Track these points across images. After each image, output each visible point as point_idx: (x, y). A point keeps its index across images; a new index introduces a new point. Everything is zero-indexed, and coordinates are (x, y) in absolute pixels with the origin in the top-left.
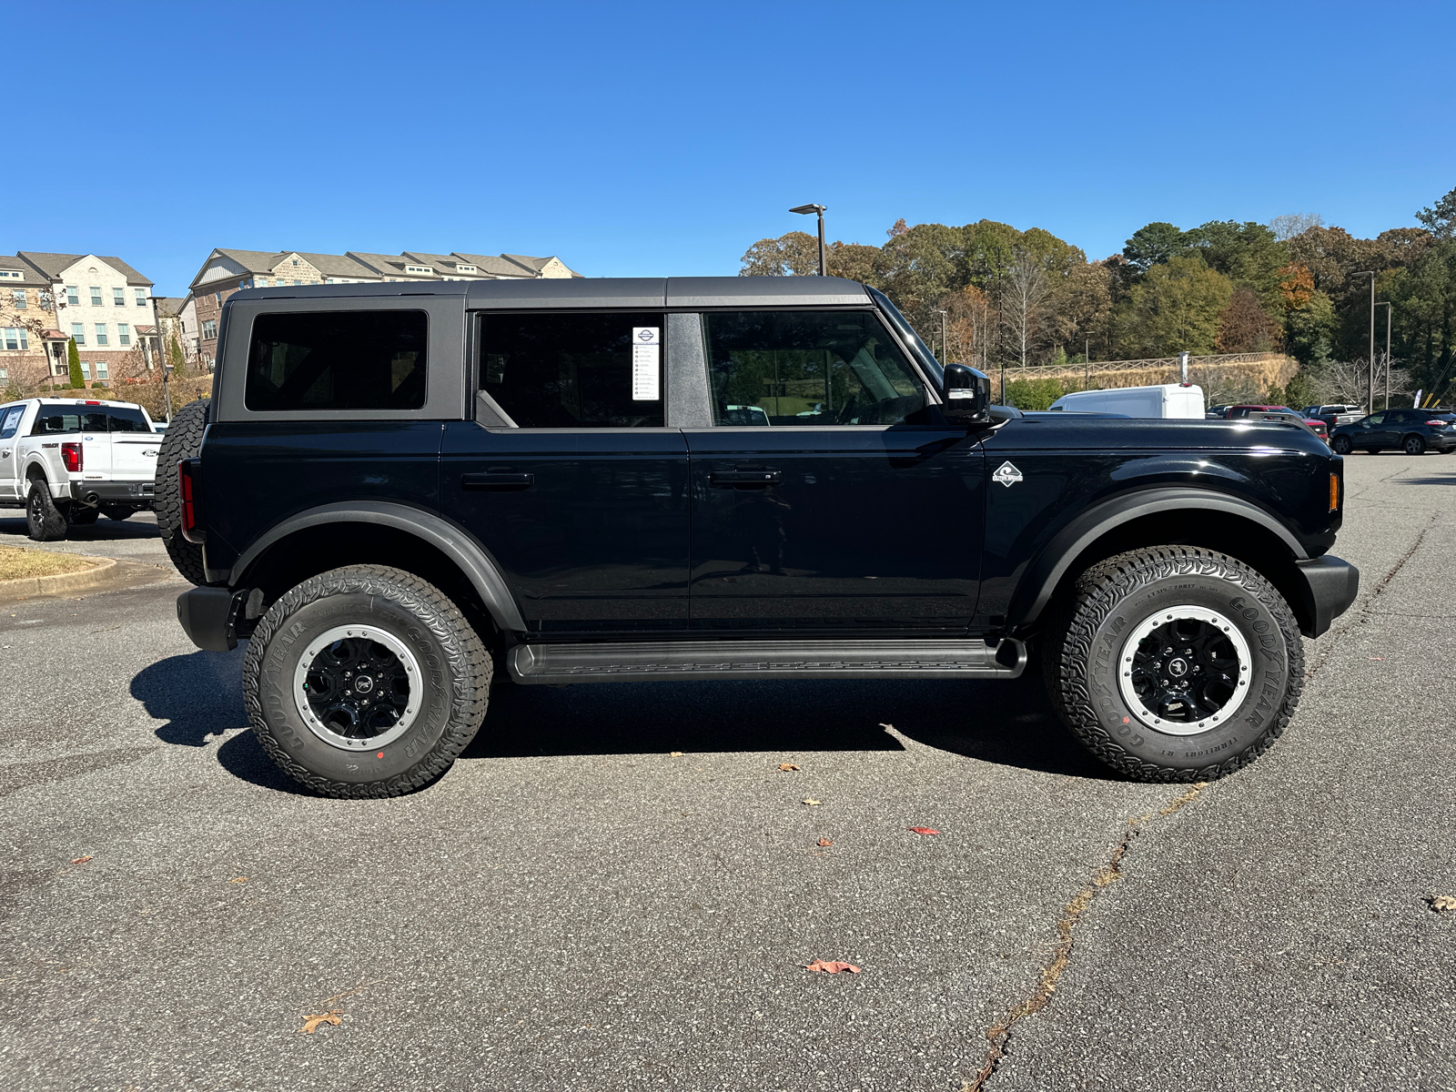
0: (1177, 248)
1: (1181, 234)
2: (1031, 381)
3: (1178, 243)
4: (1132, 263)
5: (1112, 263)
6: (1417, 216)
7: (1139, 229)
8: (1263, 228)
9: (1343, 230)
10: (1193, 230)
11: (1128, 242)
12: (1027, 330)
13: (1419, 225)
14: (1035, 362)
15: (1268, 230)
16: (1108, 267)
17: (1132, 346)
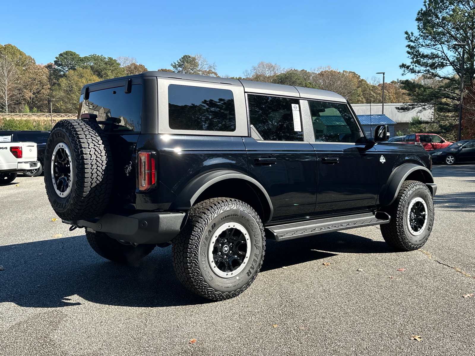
0: (80, 64)
1: (80, 58)
2: (17, 120)
3: (80, 61)
4: (59, 68)
5: (49, 66)
6: (171, 65)
7: (61, 53)
8: (115, 61)
9: (144, 66)
10: (86, 57)
11: (56, 58)
12: (8, 95)
13: (172, 69)
14: (12, 110)
15: (117, 62)
16: (47, 68)
17: (62, 107)
